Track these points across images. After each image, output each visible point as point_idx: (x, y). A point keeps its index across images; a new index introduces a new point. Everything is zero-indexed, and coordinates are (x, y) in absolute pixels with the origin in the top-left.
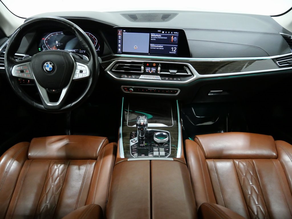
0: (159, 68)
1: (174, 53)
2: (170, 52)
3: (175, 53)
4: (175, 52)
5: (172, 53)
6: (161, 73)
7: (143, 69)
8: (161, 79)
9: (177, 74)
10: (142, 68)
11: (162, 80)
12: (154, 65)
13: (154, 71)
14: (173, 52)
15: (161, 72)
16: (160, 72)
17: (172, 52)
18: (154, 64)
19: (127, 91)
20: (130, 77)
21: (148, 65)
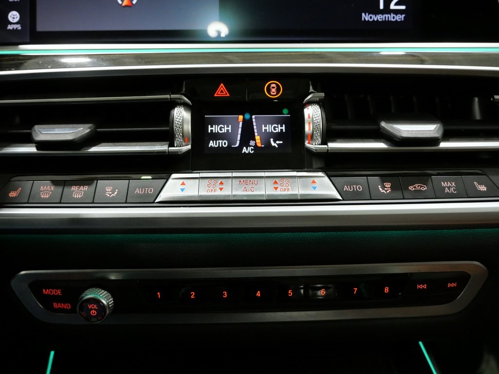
0: (313, 114)
1: (391, 17)
2: (366, 17)
3: (400, 18)
4: (396, 12)
5: (379, 18)
6: (332, 145)
7: (188, 128)
8: (335, 194)
9: (444, 145)
10: (182, 116)
11: (348, 197)
12: (273, 90)
13: (277, 137)
14: (387, 10)
15: (333, 141)
16: (324, 142)
17: (378, 12)
18: (273, 84)
19: (67, 306)
20: (78, 192)
21: (222, 91)
